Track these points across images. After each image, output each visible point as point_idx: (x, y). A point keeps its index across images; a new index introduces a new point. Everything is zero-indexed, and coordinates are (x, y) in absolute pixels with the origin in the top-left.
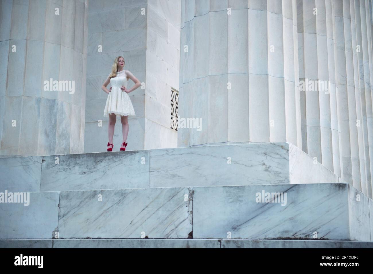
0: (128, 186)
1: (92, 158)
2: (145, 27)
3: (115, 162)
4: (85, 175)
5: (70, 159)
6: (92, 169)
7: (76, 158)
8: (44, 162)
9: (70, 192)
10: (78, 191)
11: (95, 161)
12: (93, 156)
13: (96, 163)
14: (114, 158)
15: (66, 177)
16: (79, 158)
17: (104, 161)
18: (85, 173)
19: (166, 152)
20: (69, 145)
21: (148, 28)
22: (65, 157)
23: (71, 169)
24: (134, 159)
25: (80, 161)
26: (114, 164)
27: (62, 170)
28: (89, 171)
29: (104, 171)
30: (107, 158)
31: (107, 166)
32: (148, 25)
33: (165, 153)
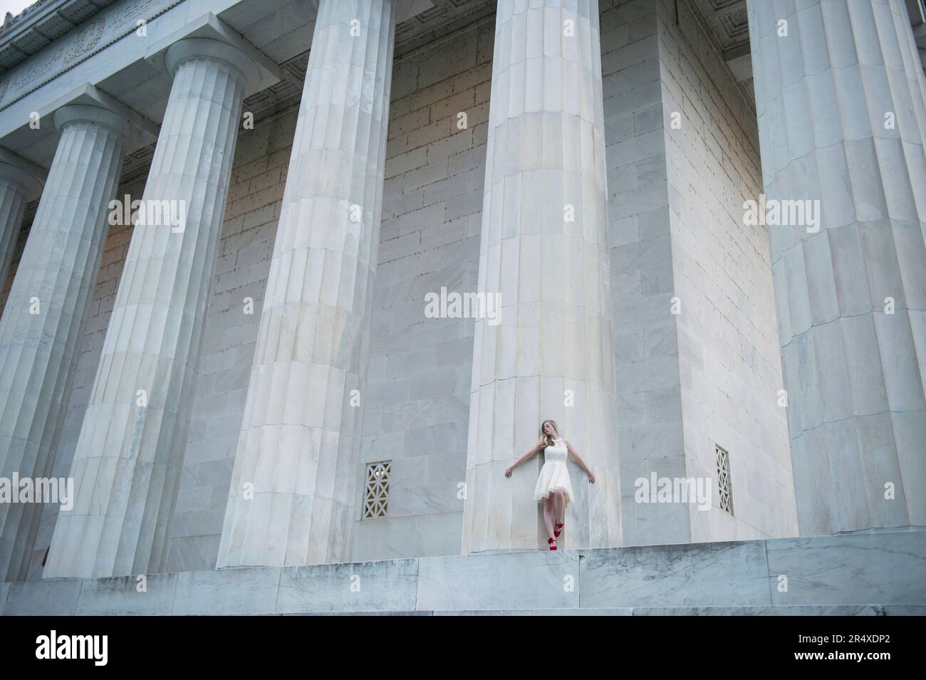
0: (734, 601)
1: (663, 553)
2: (676, 355)
3: (704, 560)
4: (654, 581)
5: (626, 555)
6: (664, 571)
7: (634, 553)
8: (582, 558)
9: (650, 609)
10: (665, 609)
11: (669, 558)
12: (664, 550)
13: (671, 561)
14: (703, 554)
15: (622, 585)
16: (641, 553)
17: (684, 559)
18: (653, 577)
19: (795, 543)
20: (607, 533)
21: (680, 355)
22: (617, 551)
23: (629, 571)
24: (739, 555)
25: (644, 559)
26: (703, 563)
27: (614, 573)
28: (660, 575)
29: (686, 575)
30: (689, 553)
31: (690, 566)
32: (680, 351)
33: (793, 545)
